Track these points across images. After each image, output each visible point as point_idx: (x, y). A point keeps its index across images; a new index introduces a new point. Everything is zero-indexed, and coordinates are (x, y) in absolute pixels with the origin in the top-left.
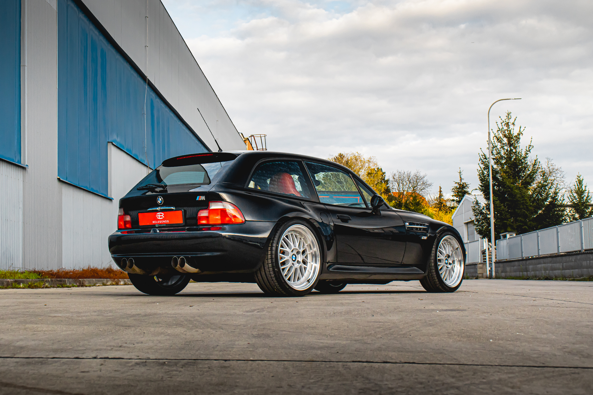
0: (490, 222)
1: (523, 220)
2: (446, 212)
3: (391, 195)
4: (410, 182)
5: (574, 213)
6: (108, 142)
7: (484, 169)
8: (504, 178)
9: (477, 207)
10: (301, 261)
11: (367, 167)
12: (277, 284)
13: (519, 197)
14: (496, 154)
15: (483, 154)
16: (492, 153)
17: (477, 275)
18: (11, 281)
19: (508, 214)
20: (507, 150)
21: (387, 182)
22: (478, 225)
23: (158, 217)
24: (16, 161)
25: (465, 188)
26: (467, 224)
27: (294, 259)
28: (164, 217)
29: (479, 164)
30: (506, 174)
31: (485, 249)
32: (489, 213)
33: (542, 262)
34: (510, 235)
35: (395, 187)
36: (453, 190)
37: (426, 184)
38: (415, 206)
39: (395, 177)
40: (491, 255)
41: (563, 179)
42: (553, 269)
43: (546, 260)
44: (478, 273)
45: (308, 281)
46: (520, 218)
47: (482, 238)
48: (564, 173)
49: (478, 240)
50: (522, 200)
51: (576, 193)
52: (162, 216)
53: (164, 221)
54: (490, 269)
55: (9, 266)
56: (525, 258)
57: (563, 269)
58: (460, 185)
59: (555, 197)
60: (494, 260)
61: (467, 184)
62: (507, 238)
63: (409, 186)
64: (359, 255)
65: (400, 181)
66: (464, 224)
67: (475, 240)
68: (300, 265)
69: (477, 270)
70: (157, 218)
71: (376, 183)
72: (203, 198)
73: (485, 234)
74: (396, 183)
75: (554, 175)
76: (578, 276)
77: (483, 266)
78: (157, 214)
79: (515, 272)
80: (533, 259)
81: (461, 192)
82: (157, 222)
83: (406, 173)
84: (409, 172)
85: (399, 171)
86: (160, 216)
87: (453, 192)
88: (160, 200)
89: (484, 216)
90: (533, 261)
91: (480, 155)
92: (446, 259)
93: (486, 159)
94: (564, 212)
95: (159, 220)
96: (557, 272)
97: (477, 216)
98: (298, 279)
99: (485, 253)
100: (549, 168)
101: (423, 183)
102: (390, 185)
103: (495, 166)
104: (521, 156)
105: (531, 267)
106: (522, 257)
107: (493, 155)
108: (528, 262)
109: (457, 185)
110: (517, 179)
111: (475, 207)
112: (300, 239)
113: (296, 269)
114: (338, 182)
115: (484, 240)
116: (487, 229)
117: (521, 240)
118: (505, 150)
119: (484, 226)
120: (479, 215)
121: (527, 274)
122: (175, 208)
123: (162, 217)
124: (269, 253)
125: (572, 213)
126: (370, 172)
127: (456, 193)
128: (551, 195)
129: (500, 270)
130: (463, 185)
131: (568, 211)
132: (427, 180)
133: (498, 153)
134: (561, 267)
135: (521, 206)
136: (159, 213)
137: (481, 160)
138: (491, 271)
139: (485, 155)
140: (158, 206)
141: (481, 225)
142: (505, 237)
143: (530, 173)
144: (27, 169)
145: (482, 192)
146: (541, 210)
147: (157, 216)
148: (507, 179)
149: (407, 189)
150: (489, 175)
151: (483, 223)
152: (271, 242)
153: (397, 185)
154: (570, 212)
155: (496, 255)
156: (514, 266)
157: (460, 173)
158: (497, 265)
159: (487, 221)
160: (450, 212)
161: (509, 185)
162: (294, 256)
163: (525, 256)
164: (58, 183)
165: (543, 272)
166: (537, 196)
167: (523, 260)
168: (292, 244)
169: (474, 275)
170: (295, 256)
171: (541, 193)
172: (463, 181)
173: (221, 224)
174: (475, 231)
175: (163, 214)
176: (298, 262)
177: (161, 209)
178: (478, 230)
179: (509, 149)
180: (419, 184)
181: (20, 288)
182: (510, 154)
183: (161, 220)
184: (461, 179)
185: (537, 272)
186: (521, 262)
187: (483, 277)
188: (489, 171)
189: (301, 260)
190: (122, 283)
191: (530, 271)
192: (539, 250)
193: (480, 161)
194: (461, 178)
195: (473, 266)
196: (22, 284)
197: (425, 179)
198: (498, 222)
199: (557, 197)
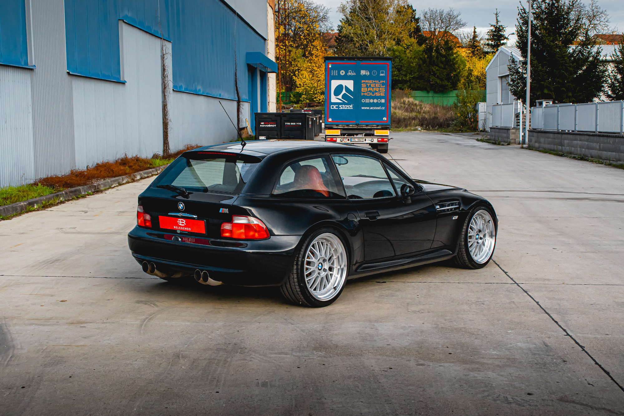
0: (526, 82)
1: (561, 81)
2: (480, 58)
3: (421, 35)
4: (442, 22)
5: (616, 74)
6: (119, 20)
7: (523, 24)
8: (544, 36)
9: (513, 66)
10: (328, 269)
11: (396, 5)
12: (302, 297)
13: (558, 57)
14: (537, 9)
15: (522, 8)
16: (532, 6)
17: (509, 140)
18: (24, 205)
19: (545, 75)
20: (549, 4)
21: (417, 20)
22: (513, 85)
23: (180, 223)
24: (23, 64)
25: (501, 31)
26: (501, 78)
27: (320, 268)
28: (185, 224)
29: (517, 19)
30: (546, 31)
31: (519, 113)
32: (525, 72)
33: (578, 139)
34: (546, 103)
35: (426, 27)
36: (489, 33)
37: (459, 24)
38: (446, 51)
39: (426, 16)
40: (525, 119)
41: (607, 23)
42: (589, 148)
43: (583, 138)
44: (510, 138)
45: (335, 288)
46: (559, 80)
47: (517, 100)
48: (608, 17)
49: (513, 104)
50: (562, 61)
51: (620, 52)
53: (186, 229)
54: (523, 134)
55: (21, 176)
56: (560, 131)
57: (600, 150)
58: (496, 28)
59: (597, 56)
60: (528, 128)
61: (503, 27)
62: (543, 107)
63: (441, 26)
64: (388, 240)
65: (432, 20)
66: (498, 78)
67: (509, 103)
68: (326, 273)
69: (509, 135)
71: (405, 22)
72: (226, 211)
73: (520, 95)
74: (427, 23)
75: (598, 19)
76: (615, 159)
77: (516, 131)
79: (549, 144)
80: (568, 133)
81: (496, 36)
82: (179, 228)
83: (438, 12)
84: (442, 10)
85: (431, 9)
86: (181, 222)
87: (489, 35)
88: (181, 206)
89: (520, 75)
90: (569, 136)
91: (519, 8)
92: (478, 234)
93: (525, 13)
94: (606, 73)
95: (181, 226)
96: (594, 152)
97: (512, 76)
98: (325, 286)
99: (519, 116)
100: (593, 10)
101: (457, 23)
102: (421, 24)
103: (535, 22)
104: (563, 11)
105: (566, 142)
106: (558, 130)
107: (533, 9)
108: (564, 136)
109: (492, 28)
110: (557, 37)
111: (510, 65)
112: (327, 245)
113: (322, 278)
114: (366, 18)
115: (519, 101)
116: (523, 90)
117: (558, 111)
118: (546, 4)
119: (520, 86)
120: (515, 74)
121: (562, 148)
122: (196, 217)
123: (183, 224)
124: (295, 267)
125: (614, 73)
126: (399, 10)
127: (491, 37)
128: (593, 54)
129: (534, 139)
130: (499, 28)
131: (610, 72)
132: (460, 19)
133: (539, 7)
134: (598, 147)
135: (560, 67)
136: (180, 220)
137: (520, 15)
138: (524, 137)
139: (524, 9)
140: (179, 211)
141: (516, 86)
142: (541, 104)
143: (572, 29)
144: (34, 70)
145: (519, 50)
146: (581, 70)
148: (547, 37)
149: (439, 29)
150: (527, 31)
151: (518, 83)
152: (297, 256)
153: (428, 24)
154: (612, 72)
155: (530, 119)
156: (548, 138)
157: (497, 14)
158: (531, 133)
159: (523, 81)
160: (484, 58)
161: (548, 43)
162: (320, 265)
163: (561, 128)
164: (68, 76)
165: (579, 149)
166: (577, 55)
167: (558, 133)
168: (318, 253)
169: (506, 140)
170: (322, 264)
171: (582, 52)
172: (499, 24)
173: (245, 239)
174: (510, 92)
175: (185, 221)
176: (325, 270)
177: (183, 215)
178: (513, 90)
179: (551, 3)
180: (452, 24)
181: (34, 210)
182: (552, 8)
183: (183, 227)
184: (497, 22)
185: (573, 148)
186: (556, 135)
187: (515, 143)
188: (527, 27)
189: (327, 267)
190: (138, 177)
191: (566, 145)
192: (575, 125)
193: (518, 15)
194: (497, 20)
195: (506, 131)
196: (35, 204)
197: (459, 18)
198: (535, 83)
199: (599, 57)
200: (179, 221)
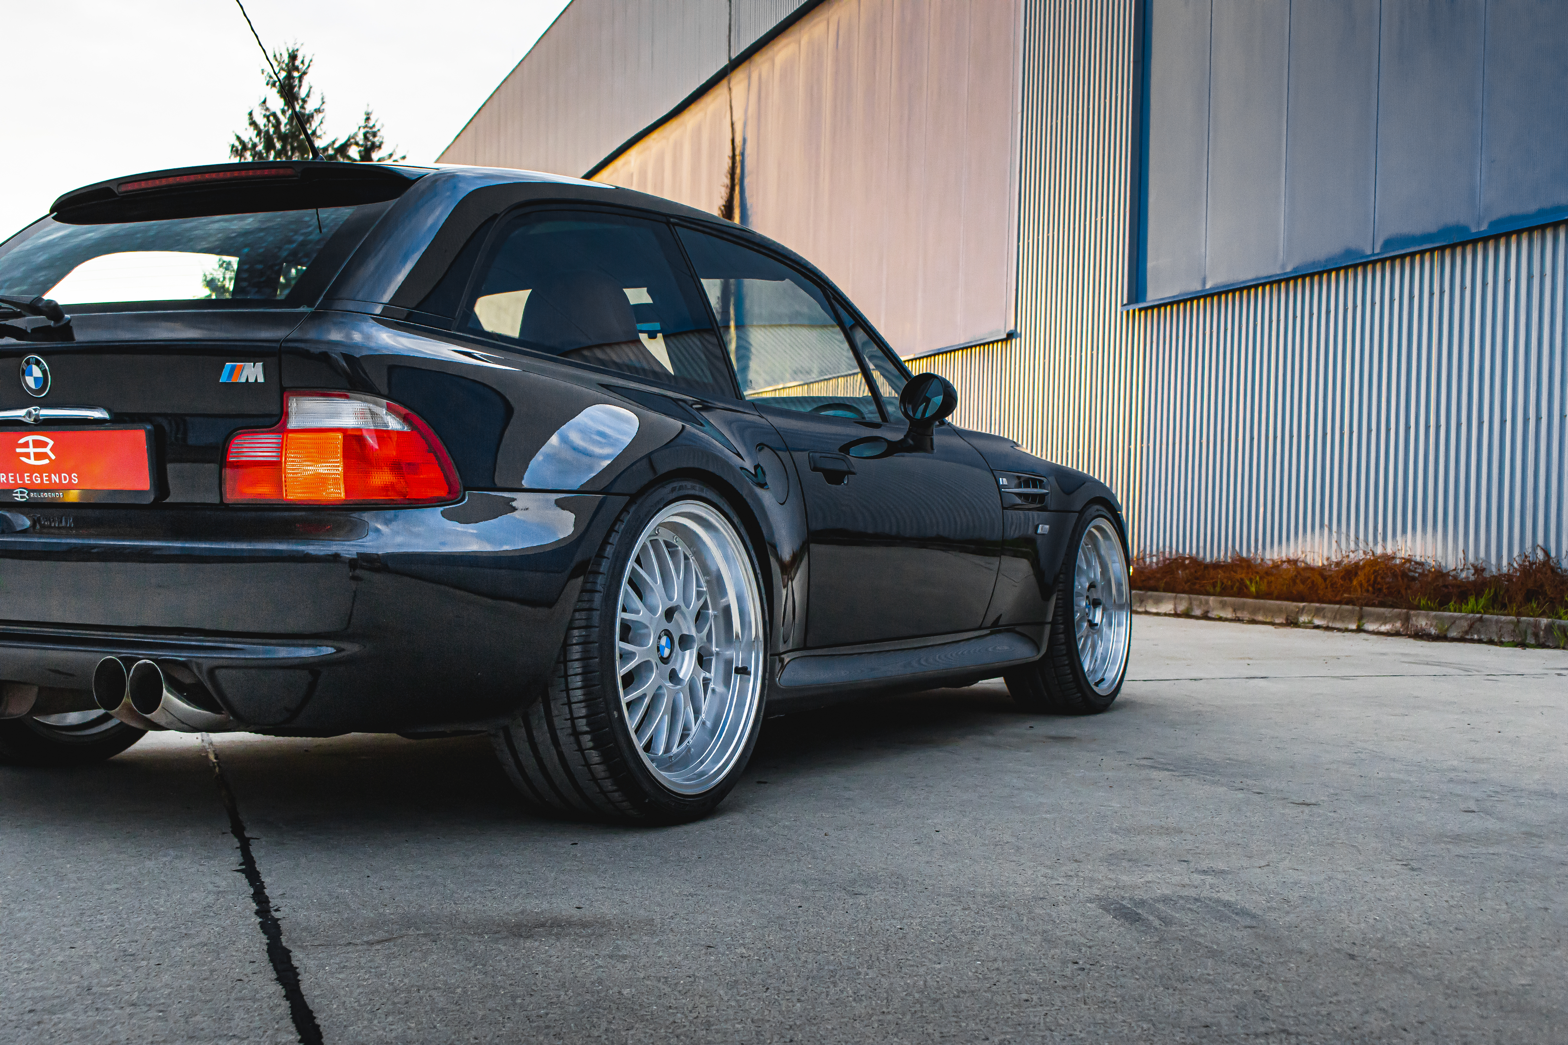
23: (27, 455)
28: (53, 457)
52: (47, 450)
53: (55, 478)
70: (23, 459)
72: (253, 372)
78: (22, 441)
82: (22, 478)
86: (34, 450)
88: (34, 375)
95: (33, 469)
122: (106, 417)
123: (44, 456)
136: (30, 438)
140: (25, 400)
147: (18, 450)
173: (344, 502)
175: (51, 443)
177: (42, 417)
183: (40, 469)
200: (26, 445)
